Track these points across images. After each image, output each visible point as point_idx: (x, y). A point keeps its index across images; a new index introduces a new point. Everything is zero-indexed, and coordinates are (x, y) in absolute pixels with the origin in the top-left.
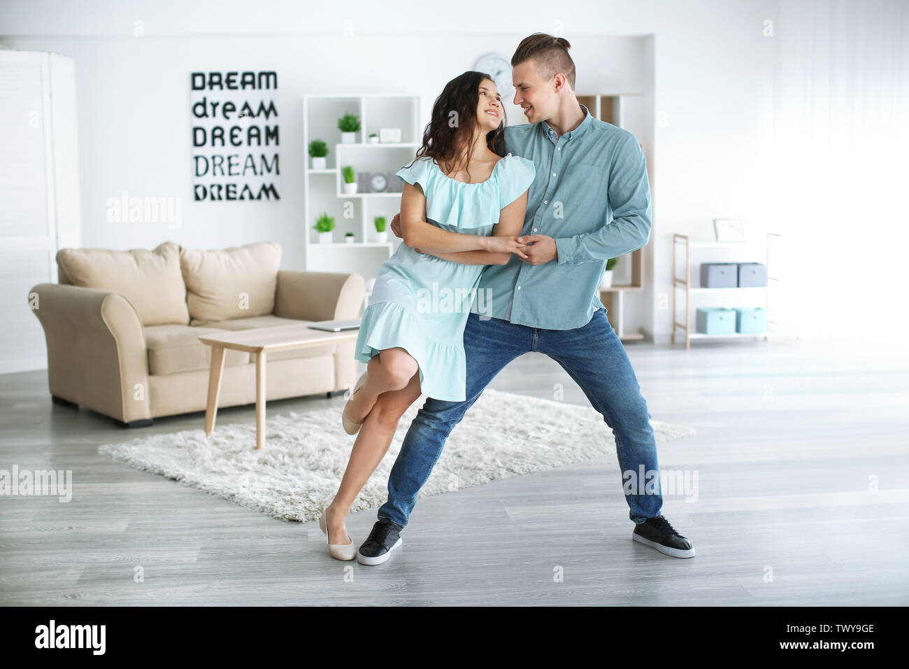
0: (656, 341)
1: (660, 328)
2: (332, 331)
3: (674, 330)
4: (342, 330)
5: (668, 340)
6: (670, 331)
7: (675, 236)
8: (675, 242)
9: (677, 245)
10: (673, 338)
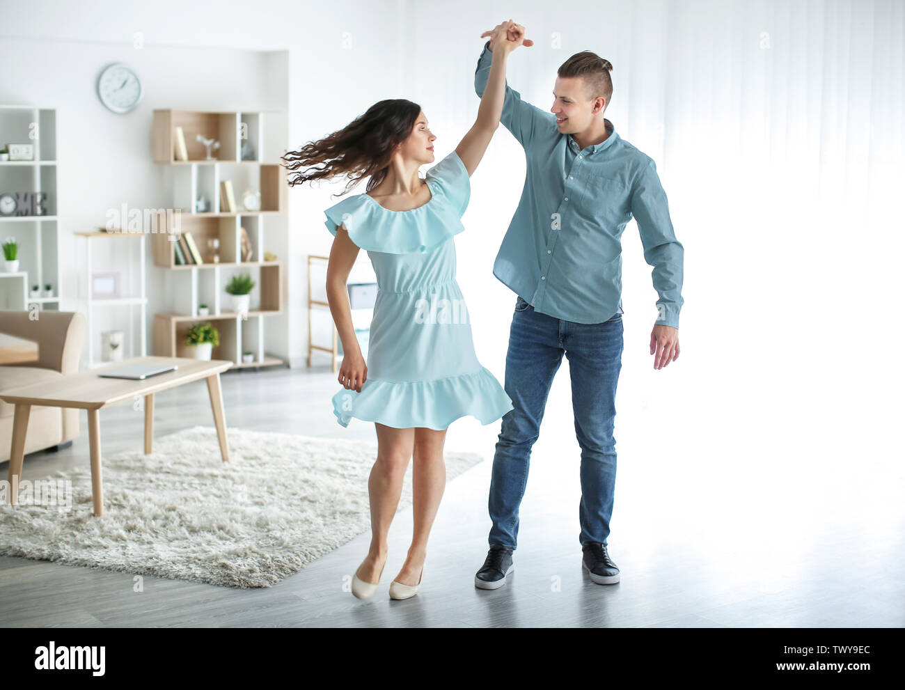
0: (293, 365)
1: (295, 353)
2: (138, 379)
3: (310, 352)
4: (148, 377)
5: (303, 363)
6: (306, 354)
7: (310, 257)
8: (309, 263)
9: (312, 267)
10: (308, 362)
